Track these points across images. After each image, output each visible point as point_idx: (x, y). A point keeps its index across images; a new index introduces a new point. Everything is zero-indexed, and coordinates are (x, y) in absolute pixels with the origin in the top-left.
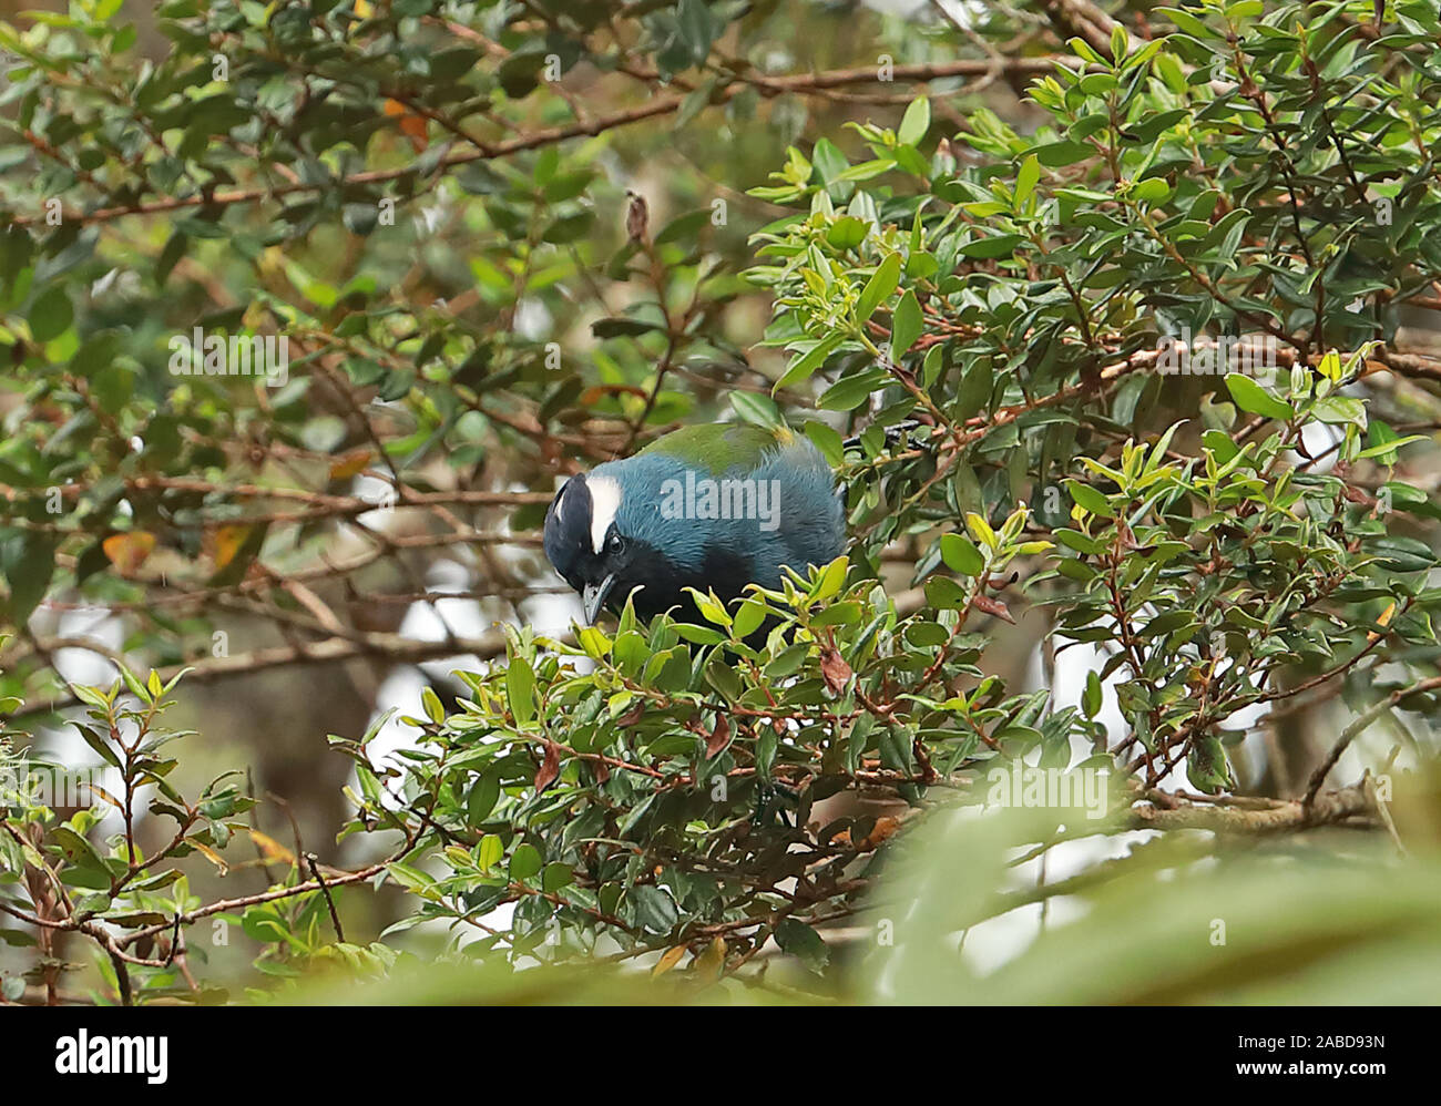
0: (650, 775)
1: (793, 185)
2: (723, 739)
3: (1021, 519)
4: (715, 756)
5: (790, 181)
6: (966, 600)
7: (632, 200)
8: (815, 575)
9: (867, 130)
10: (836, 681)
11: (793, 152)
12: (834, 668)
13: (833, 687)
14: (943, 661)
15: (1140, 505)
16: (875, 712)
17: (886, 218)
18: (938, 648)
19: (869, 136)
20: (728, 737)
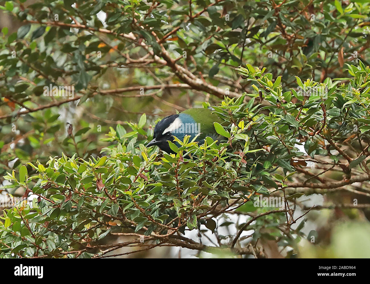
0: (52, 203)
1: (111, 137)
2: (70, 198)
3: (155, 156)
4: (67, 202)
5: (110, 136)
6: (138, 174)
7: (69, 125)
8: (99, 159)
9: (130, 124)
10: (99, 187)
11: (111, 128)
12: (100, 184)
13: (98, 189)
14: (130, 189)
15: (186, 152)
16: (111, 199)
17: (135, 147)
18: (129, 185)
19: (131, 125)
20: (71, 197)
